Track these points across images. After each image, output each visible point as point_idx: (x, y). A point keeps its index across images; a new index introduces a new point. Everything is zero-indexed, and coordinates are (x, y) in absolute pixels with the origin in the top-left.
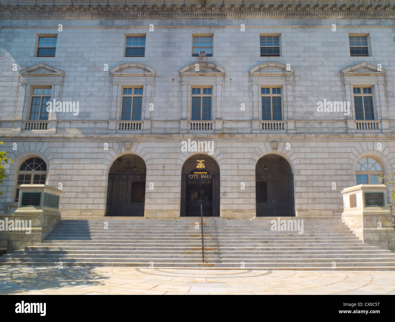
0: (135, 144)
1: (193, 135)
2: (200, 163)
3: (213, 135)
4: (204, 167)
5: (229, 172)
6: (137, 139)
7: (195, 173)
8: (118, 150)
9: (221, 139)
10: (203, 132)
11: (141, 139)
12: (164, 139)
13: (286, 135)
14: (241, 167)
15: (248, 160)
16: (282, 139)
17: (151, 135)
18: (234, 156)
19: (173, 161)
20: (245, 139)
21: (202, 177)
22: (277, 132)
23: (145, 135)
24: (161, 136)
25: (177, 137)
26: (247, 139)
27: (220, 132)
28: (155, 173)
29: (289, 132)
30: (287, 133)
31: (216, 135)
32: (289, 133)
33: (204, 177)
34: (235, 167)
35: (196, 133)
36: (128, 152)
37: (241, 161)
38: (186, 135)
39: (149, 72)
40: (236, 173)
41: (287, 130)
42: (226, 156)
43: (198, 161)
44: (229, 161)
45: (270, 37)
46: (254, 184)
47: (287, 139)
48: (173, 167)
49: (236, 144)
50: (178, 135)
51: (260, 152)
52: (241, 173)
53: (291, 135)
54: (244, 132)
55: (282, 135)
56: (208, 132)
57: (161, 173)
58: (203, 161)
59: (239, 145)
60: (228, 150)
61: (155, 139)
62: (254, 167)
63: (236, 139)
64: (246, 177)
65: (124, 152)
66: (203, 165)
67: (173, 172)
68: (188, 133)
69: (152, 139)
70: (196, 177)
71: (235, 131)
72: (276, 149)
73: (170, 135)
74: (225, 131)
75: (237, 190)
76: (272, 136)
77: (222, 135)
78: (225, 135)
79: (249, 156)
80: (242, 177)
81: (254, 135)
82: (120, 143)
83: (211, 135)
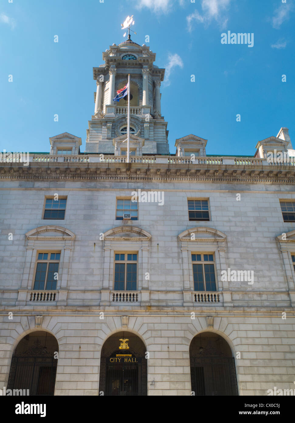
0: (48, 319)
1: (116, 307)
2: (123, 342)
3: (140, 308)
4: (128, 348)
5: (158, 355)
6: (50, 313)
7: (117, 355)
8: (26, 326)
9: (148, 313)
10: (126, 304)
11: (55, 313)
12: (81, 313)
13: (223, 308)
14: (172, 348)
15: (180, 339)
16: (219, 313)
17: (66, 308)
18: (164, 333)
19: (91, 341)
20: (175, 313)
21: (126, 361)
22: (213, 305)
23: (59, 308)
24: (79, 309)
25: (97, 311)
26: (178, 313)
27: (147, 304)
28: (69, 355)
29: (225, 305)
30: (223, 306)
31: (142, 308)
32: (226, 307)
33: (128, 361)
34: (165, 348)
35: (119, 306)
36: (39, 329)
37: (172, 341)
38: (107, 308)
39: (69, 235)
40: (166, 355)
41: (223, 303)
42: (154, 333)
43: (121, 340)
44: (158, 340)
45: (198, 201)
46: (188, 370)
47: (223, 314)
48: (91, 348)
49: (165, 320)
50: (98, 308)
51: (194, 330)
52: (173, 355)
53: (228, 308)
54: (174, 304)
55: (218, 308)
56: (133, 304)
57: (76, 355)
58: (127, 340)
59: (169, 320)
60: (157, 327)
61: (71, 313)
62: (187, 348)
63: (166, 313)
64: (178, 361)
65: (33, 328)
66: (127, 346)
67: (90, 355)
68: (109, 306)
69: (67, 313)
70: (118, 360)
71: (164, 304)
72: (212, 325)
73: (88, 308)
74: (153, 304)
75: (168, 378)
76: (207, 310)
77: (149, 308)
78: (153, 308)
79: (182, 334)
80: (174, 361)
81: (186, 308)
82: (29, 318)
83: (136, 307)
